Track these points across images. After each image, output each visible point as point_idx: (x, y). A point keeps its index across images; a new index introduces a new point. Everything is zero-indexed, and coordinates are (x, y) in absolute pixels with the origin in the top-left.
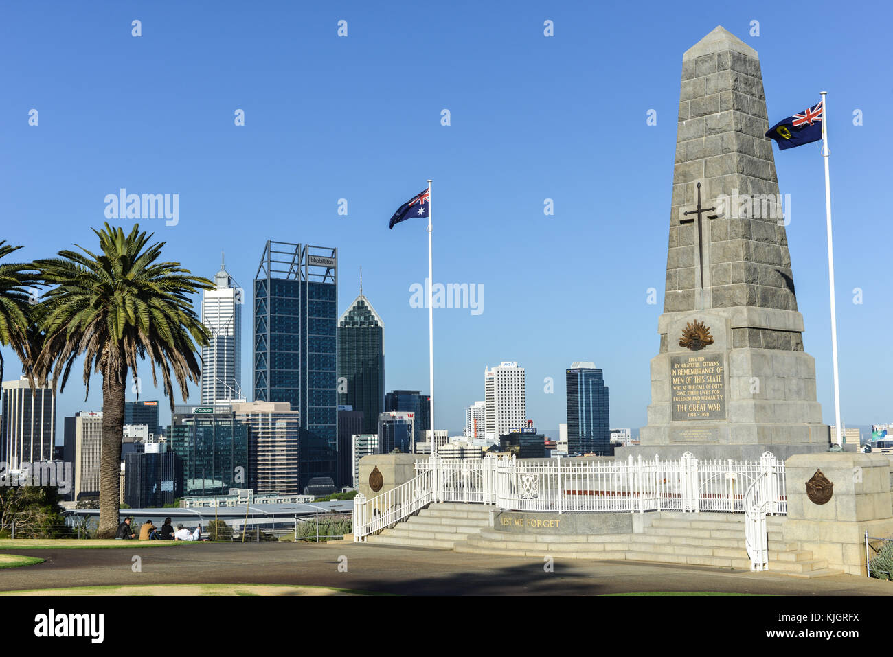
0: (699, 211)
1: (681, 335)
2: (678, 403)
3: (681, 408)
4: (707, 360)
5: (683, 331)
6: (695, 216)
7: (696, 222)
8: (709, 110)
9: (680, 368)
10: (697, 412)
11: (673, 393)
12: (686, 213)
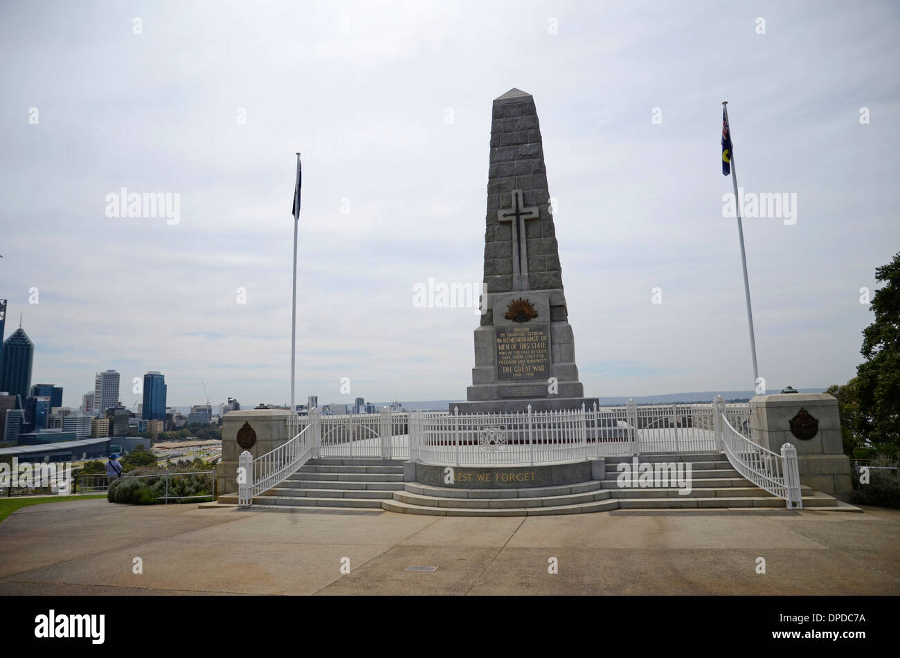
0: (518, 214)
1: (506, 310)
2: (504, 365)
3: (507, 370)
4: (531, 330)
5: (508, 306)
6: (514, 219)
7: (514, 223)
8: (520, 141)
9: (506, 336)
10: (522, 373)
11: (499, 357)
12: (505, 216)
